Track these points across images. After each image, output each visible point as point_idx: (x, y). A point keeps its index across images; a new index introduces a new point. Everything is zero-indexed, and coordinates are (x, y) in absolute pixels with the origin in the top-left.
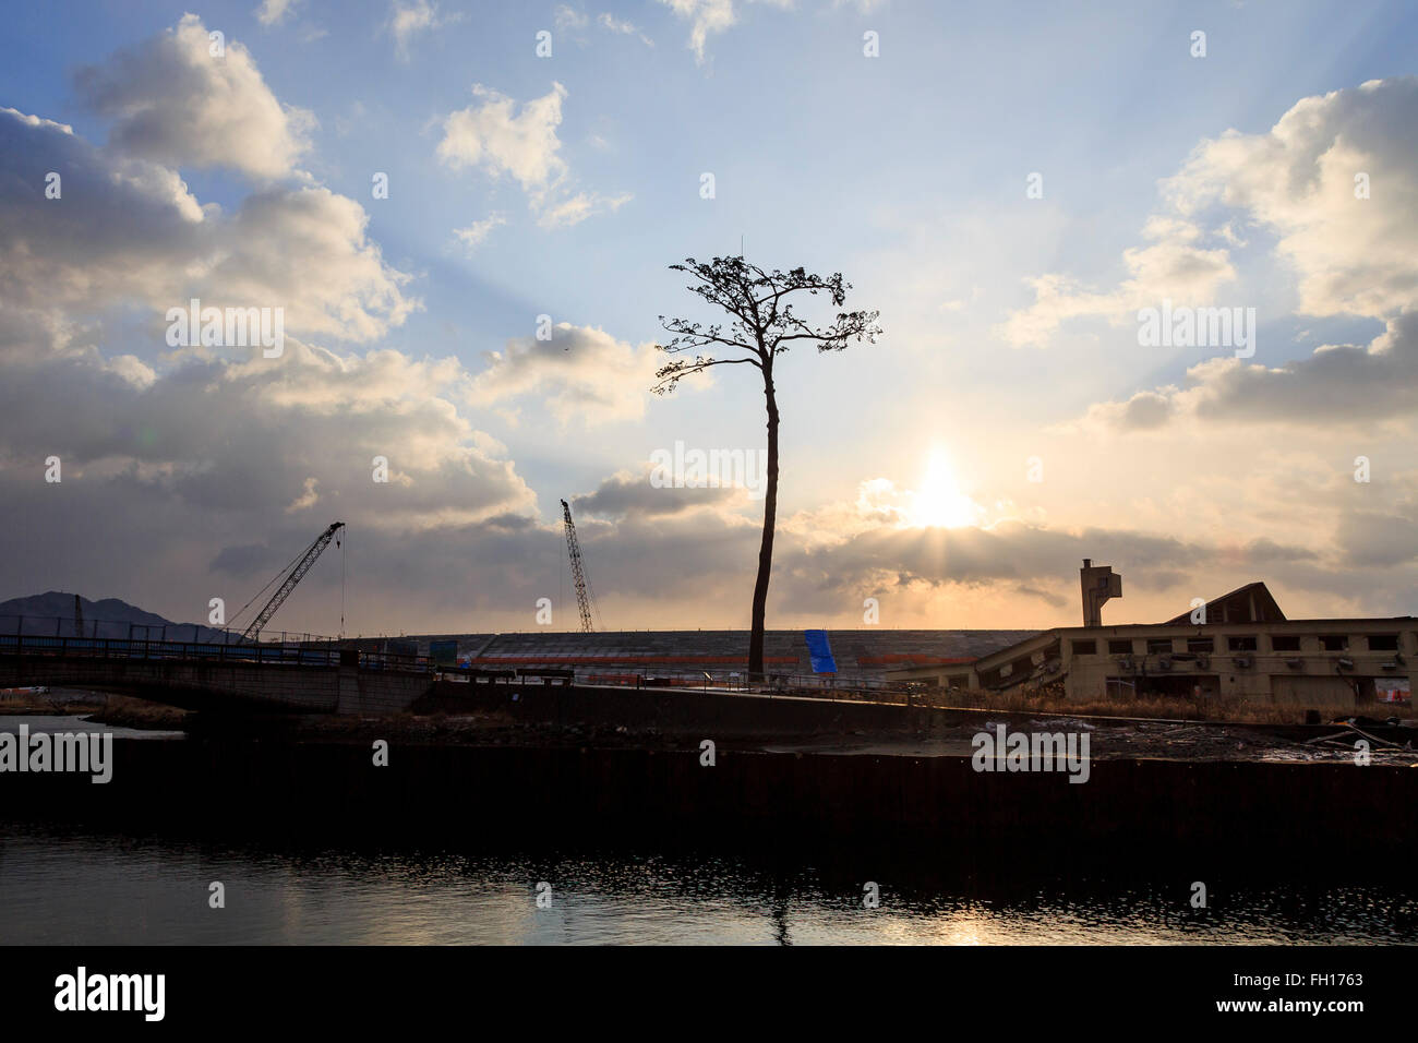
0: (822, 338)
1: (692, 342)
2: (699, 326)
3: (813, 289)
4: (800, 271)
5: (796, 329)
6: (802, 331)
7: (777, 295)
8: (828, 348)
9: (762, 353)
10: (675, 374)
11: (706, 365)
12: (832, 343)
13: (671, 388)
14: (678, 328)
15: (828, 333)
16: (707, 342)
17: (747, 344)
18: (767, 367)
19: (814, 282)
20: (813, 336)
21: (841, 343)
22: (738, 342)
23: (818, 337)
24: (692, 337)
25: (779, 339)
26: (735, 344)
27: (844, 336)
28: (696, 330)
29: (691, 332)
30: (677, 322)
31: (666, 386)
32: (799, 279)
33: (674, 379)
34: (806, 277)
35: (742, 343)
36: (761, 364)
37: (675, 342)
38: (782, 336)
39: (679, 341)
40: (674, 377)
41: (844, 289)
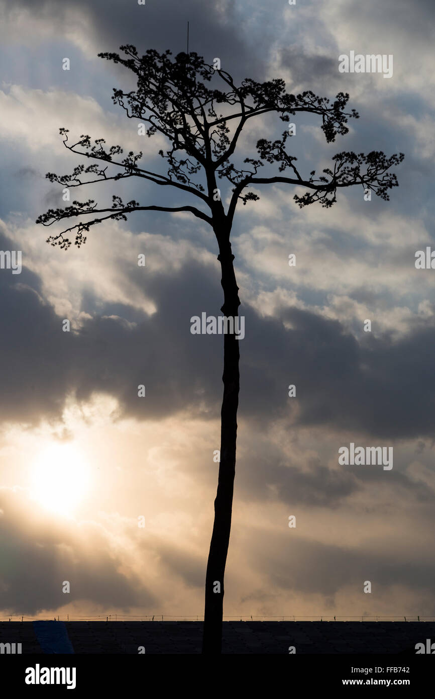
0: (313, 187)
1: (102, 173)
2: (119, 150)
3: (286, 113)
4: (278, 85)
5: (281, 169)
6: (289, 173)
11: (128, 210)
12: (322, 193)
13: (79, 240)
14: (84, 150)
15: (323, 179)
16: (119, 177)
17: (187, 184)
18: (222, 223)
19: (294, 104)
20: (300, 182)
22: (174, 179)
23: (306, 184)
25: (249, 180)
26: (170, 182)
27: (331, 187)
28: (114, 157)
29: (107, 158)
30: (86, 141)
31: (72, 236)
32: (269, 96)
33: (81, 227)
34: (282, 94)
35: (180, 182)
36: (211, 216)
37: (78, 170)
38: (253, 177)
39: (85, 169)
40: (81, 224)
41: (347, 117)
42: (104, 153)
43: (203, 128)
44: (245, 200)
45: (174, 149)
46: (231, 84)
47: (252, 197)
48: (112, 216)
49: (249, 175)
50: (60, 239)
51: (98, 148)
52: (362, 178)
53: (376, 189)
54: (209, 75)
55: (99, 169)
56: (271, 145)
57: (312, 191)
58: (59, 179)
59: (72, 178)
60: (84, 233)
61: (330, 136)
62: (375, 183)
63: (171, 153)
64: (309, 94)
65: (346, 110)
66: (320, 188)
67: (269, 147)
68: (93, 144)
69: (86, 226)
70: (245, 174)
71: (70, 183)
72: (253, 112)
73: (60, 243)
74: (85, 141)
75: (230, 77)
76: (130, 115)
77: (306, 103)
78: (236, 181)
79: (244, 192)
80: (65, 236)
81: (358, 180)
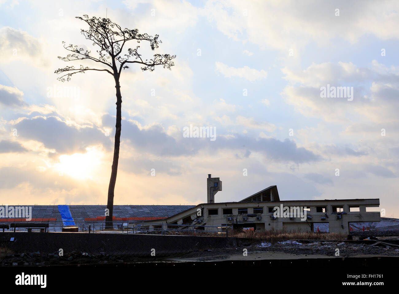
0: (147, 65)
1: (77, 57)
2: (83, 50)
3: (139, 40)
4: (136, 31)
5: (136, 58)
6: (139, 60)
7: (125, 40)
8: (145, 69)
9: (114, 68)
10: (70, 72)
11: (85, 70)
12: (150, 67)
13: (68, 79)
14: (71, 49)
15: (150, 62)
16: (83, 59)
17: (106, 62)
18: (117, 76)
19: (141, 37)
20: (142, 63)
21: (152, 68)
22: (101, 60)
23: (145, 64)
24: (77, 54)
25: (126, 61)
26: (100, 61)
27: (153, 65)
28: (81, 52)
29: (78, 52)
31: (66, 78)
32: (133, 34)
33: (69, 75)
34: (137, 34)
35: (103, 61)
36: (113, 73)
37: (68, 56)
38: (127, 61)
39: (71, 55)
40: (69, 74)
41: (158, 42)
42: (77, 50)
43: (111, 44)
44: (124, 68)
45: (102, 50)
46: (120, 29)
47: (127, 67)
48: (80, 72)
49: (126, 60)
50: (62, 79)
51: (75, 49)
52: (163, 63)
53: (167, 66)
54: (113, 26)
55: (76, 56)
56: (133, 50)
57: (147, 66)
58: (62, 59)
59: (67, 58)
60: (70, 77)
61: (153, 48)
62: (167, 64)
63: (101, 51)
64: (146, 34)
65: (158, 40)
66: (149, 65)
67: (132, 51)
68: (74, 47)
69: (71, 75)
70: (124, 60)
71: (66, 60)
72: (128, 39)
73: (62, 80)
74: (71, 46)
75: (120, 27)
76: (87, 38)
77: (145, 37)
78: (121, 62)
79: (124, 66)
80: (63, 78)
81: (161, 63)
